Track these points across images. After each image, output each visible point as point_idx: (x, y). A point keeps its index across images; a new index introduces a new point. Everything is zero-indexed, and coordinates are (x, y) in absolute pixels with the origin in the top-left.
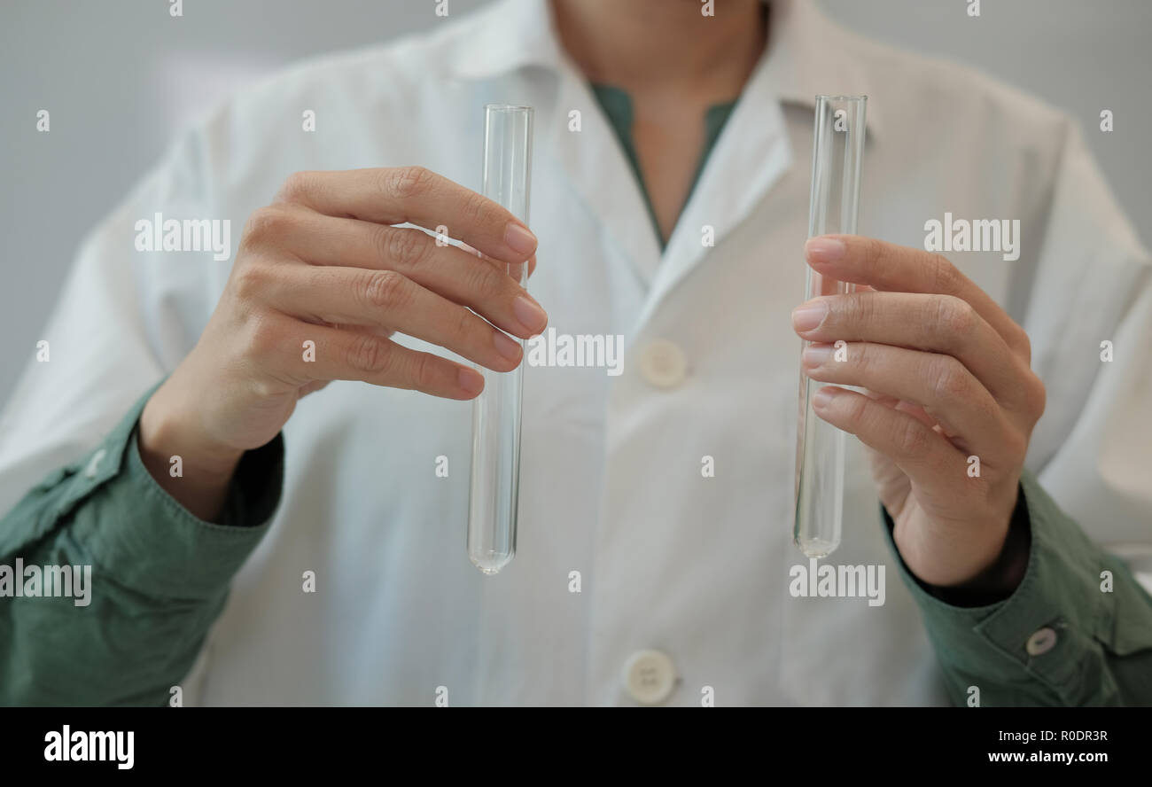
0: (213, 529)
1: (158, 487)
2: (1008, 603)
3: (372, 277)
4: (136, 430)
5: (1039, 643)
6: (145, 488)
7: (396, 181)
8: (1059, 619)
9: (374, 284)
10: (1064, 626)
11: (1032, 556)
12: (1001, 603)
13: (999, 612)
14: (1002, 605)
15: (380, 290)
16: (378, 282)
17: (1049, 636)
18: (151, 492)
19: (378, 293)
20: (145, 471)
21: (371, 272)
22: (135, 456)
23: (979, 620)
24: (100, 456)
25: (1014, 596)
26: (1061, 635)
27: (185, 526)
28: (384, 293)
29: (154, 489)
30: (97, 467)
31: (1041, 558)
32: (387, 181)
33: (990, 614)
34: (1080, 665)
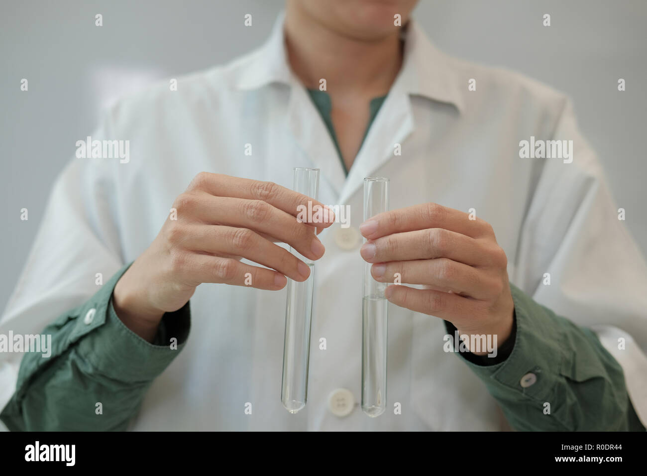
0: (155, 348)
1: (128, 329)
2: (506, 362)
3: (236, 232)
4: (112, 298)
5: (527, 381)
6: (121, 330)
7: (260, 191)
8: (536, 368)
9: (237, 236)
10: (539, 371)
11: (517, 337)
12: (502, 363)
13: (502, 367)
14: (503, 364)
15: (240, 239)
16: (240, 235)
17: (533, 378)
18: (124, 332)
19: (239, 242)
20: (120, 321)
21: (236, 229)
22: (113, 313)
23: (493, 372)
24: (92, 312)
25: (509, 359)
26: (538, 376)
27: (145, 348)
28: (242, 241)
29: (125, 331)
30: (90, 317)
31: (522, 338)
32: (255, 190)
33: (498, 369)
34: (553, 390)
